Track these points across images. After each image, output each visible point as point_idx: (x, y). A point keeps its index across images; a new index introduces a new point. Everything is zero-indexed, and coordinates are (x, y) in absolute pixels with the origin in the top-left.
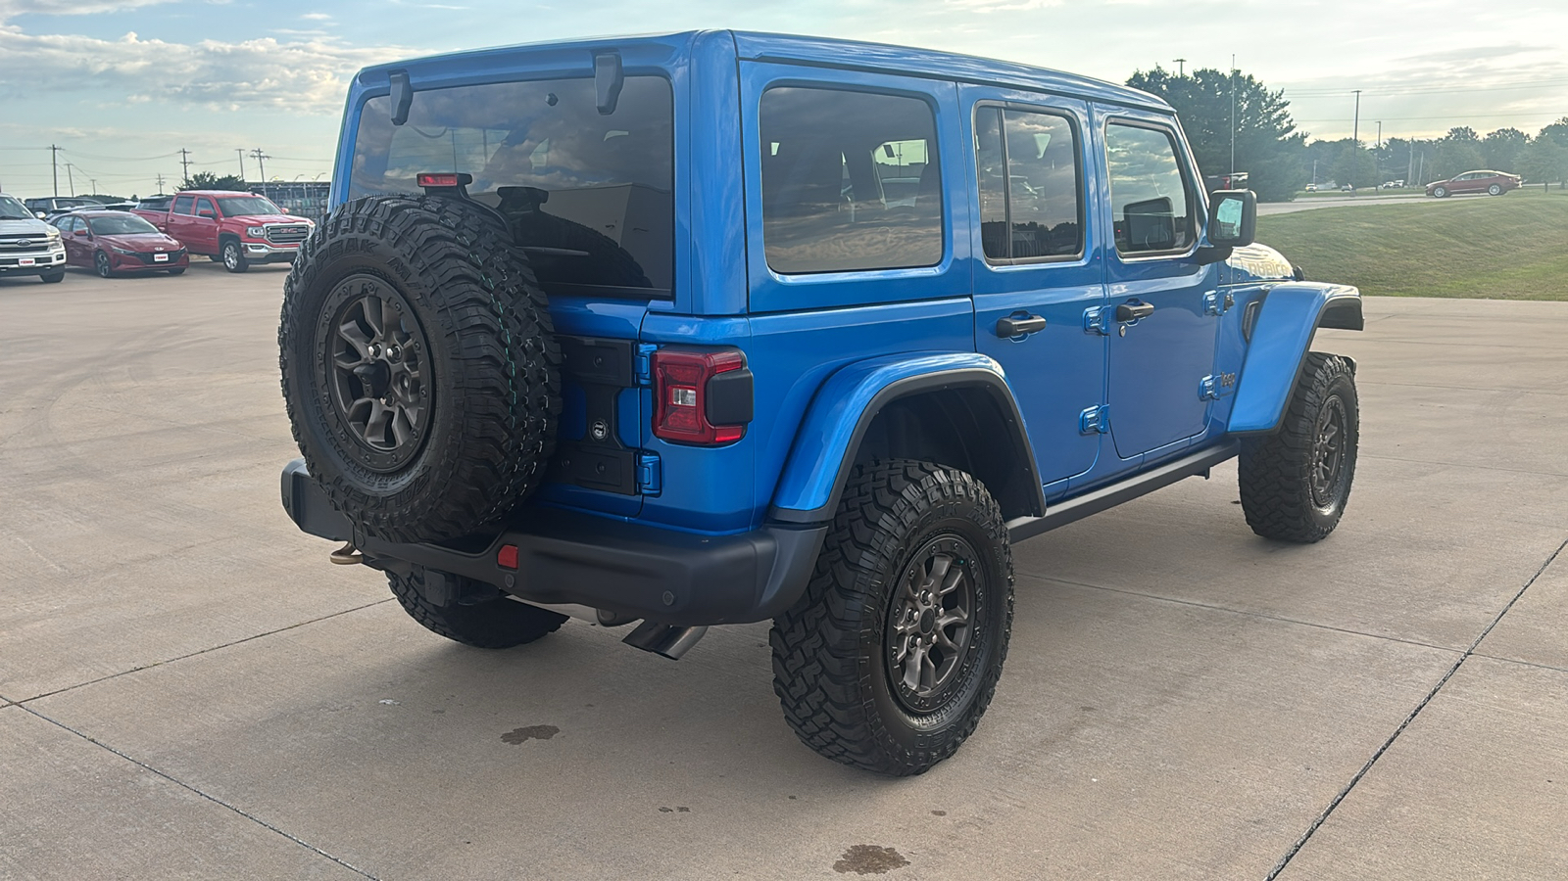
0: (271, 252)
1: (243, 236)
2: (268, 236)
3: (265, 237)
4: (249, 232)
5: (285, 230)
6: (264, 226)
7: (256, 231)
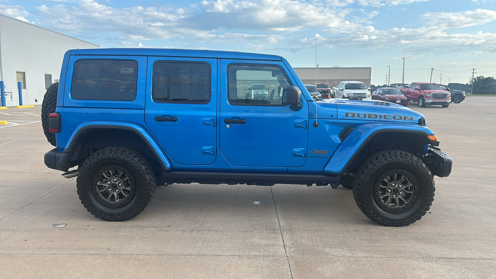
0: (433, 101)
1: (425, 96)
2: (432, 96)
3: (431, 97)
4: (427, 95)
5: (439, 95)
6: (432, 93)
7: (429, 95)
